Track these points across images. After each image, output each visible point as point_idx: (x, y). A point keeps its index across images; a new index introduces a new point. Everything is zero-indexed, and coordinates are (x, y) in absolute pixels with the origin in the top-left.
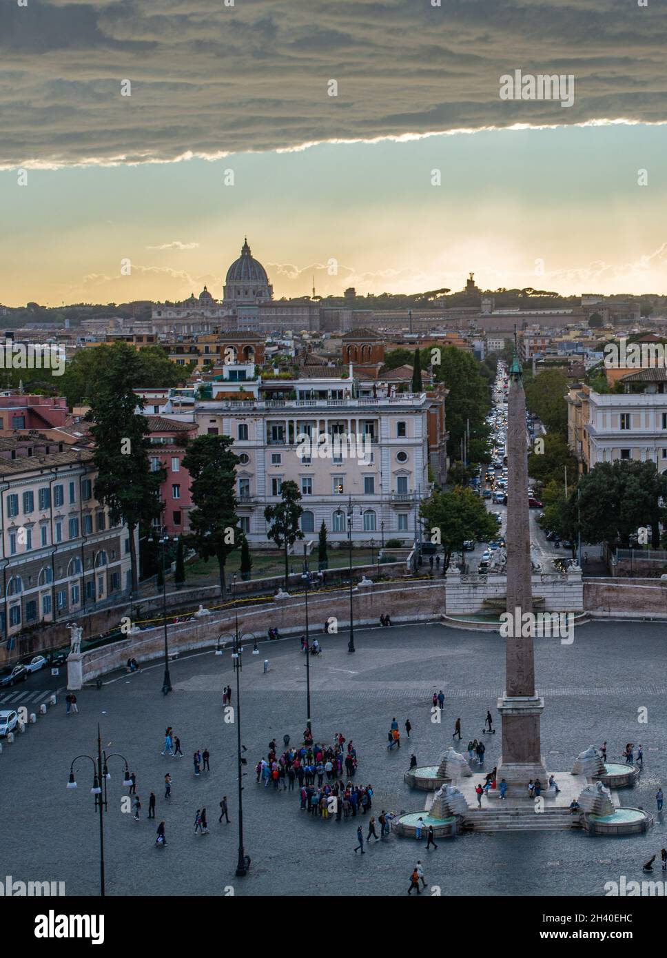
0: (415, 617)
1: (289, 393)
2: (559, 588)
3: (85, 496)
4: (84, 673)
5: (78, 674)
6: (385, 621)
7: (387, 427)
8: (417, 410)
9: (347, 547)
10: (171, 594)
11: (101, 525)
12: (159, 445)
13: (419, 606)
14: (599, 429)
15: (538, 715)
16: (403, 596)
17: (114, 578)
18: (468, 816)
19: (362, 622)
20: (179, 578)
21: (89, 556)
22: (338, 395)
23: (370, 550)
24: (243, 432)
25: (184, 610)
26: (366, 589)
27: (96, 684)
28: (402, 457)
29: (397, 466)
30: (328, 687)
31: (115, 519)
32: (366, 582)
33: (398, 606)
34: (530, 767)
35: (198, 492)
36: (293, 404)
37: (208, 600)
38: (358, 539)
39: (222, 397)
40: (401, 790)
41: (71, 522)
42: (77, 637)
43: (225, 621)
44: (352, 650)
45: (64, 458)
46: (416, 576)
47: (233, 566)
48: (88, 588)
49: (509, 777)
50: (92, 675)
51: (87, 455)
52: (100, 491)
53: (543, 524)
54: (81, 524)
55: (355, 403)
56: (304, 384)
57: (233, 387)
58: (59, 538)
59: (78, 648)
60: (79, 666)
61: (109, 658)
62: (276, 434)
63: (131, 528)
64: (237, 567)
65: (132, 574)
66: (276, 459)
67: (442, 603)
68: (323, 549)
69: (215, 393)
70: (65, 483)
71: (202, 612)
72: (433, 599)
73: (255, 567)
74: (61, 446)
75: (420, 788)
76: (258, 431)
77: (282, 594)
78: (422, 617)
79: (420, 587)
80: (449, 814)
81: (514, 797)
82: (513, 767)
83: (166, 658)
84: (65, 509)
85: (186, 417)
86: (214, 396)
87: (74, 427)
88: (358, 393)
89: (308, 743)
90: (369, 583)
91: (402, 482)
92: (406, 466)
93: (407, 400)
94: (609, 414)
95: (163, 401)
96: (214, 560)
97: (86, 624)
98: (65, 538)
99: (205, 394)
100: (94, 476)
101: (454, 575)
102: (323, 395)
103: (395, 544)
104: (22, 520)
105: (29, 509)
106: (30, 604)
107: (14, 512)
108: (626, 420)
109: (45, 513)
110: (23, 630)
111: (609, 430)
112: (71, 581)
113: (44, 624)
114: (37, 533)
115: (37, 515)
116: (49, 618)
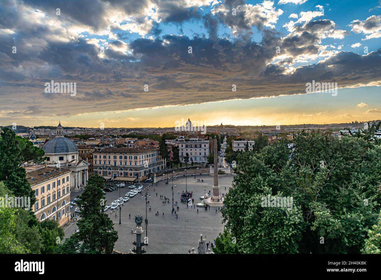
1: (189, 140)
2: (227, 170)
3: (158, 155)
5: (155, 181)
6: (201, 174)
7: (203, 145)
8: (207, 143)
9: (196, 163)
10: (170, 169)
11: (160, 159)
12: (170, 148)
13: (206, 172)
14: (235, 146)
16: (203, 170)
17: (162, 167)
18: (208, 204)
19: (197, 174)
20: (172, 167)
21: (159, 164)
22: (196, 141)
23: (200, 163)
24: (182, 146)
25: (172, 172)
27: (158, 182)
28: (205, 150)
29: (205, 151)
30: (191, 184)
31: (162, 159)
32: (198, 168)
33: (203, 172)
34: (217, 197)
35: (174, 155)
36: (189, 142)
37: (175, 171)
38: (198, 162)
39: (179, 141)
40: (199, 200)
42: (155, 175)
43: (177, 174)
44: (195, 178)
45: (155, 149)
46: (206, 167)
47: (179, 165)
48: (158, 168)
49: (214, 198)
50: (157, 181)
51: (159, 149)
52: (160, 154)
53: (226, 160)
54: (157, 159)
55: (198, 142)
56: (191, 139)
57: (181, 139)
59: (156, 177)
60: (156, 179)
61: (160, 178)
62: (187, 146)
63: (164, 160)
64: (180, 166)
65: (165, 166)
66: (187, 150)
67: (209, 172)
68: (192, 163)
69: (178, 140)
70: (155, 153)
71: (174, 172)
72: (208, 171)
73: (182, 166)
74: (155, 148)
75: (201, 199)
76: (184, 146)
77: (185, 170)
78: (206, 174)
79: (206, 169)
80: (205, 203)
81: (215, 201)
82: (215, 197)
83: (168, 179)
84: (155, 157)
85: (174, 144)
87: (158, 145)
88: (199, 140)
89: (186, 192)
91: (205, 154)
92: (206, 151)
93: (206, 141)
94: (236, 144)
95: (171, 141)
96: (176, 165)
97: (157, 173)
98: (155, 161)
99: (177, 140)
100: (159, 152)
101: (211, 167)
102: (194, 141)
103: (203, 163)
104: (149, 158)
105: (150, 156)
106: (150, 171)
107: (147, 157)
108: (238, 145)
109: (152, 157)
110: (149, 174)
111: (236, 146)
112: (156, 167)
113: (152, 173)
114: (151, 160)
115: (151, 158)
116: (152, 172)
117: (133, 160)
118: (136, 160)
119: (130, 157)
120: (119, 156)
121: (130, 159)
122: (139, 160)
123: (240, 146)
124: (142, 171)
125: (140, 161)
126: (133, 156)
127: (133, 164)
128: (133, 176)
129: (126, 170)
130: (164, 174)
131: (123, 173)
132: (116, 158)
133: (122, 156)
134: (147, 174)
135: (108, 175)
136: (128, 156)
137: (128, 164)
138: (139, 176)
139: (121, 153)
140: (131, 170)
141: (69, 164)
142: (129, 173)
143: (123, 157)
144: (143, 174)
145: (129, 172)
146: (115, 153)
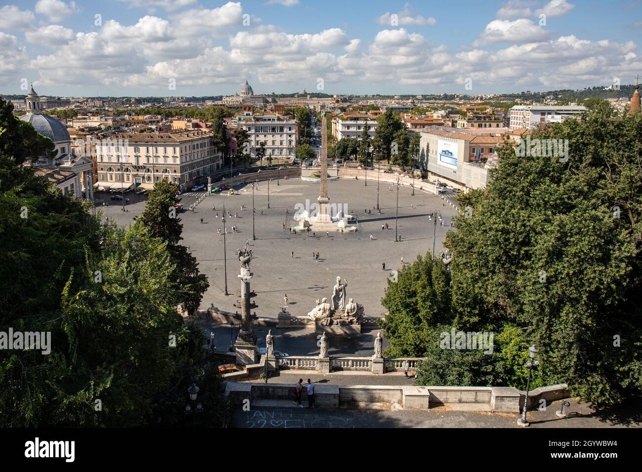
1: (262, 119)
2: (330, 170)
3: (211, 145)
5: (210, 190)
7: (286, 129)
8: (294, 124)
9: (276, 159)
10: (232, 170)
11: (215, 152)
12: (229, 132)
13: (295, 174)
14: (341, 129)
16: (291, 171)
17: (218, 165)
20: (234, 166)
21: (212, 160)
22: (273, 120)
23: (282, 160)
24: (249, 129)
25: (236, 174)
28: (290, 136)
29: (289, 138)
30: (273, 194)
31: (218, 151)
32: (281, 168)
35: (239, 144)
36: (262, 122)
37: (241, 171)
38: (279, 157)
41: (208, 151)
42: (210, 180)
43: (246, 177)
44: (278, 184)
46: (294, 166)
47: (248, 163)
48: (212, 168)
52: (215, 144)
54: (210, 152)
56: (265, 117)
57: (247, 118)
59: (210, 183)
60: (210, 188)
62: (258, 130)
63: (222, 153)
65: (222, 165)
66: (258, 136)
67: (301, 174)
68: (271, 159)
69: (243, 119)
70: (206, 141)
71: (240, 174)
72: (299, 172)
73: (253, 163)
74: (205, 132)
76: (253, 129)
84: (206, 148)
85: (235, 126)
88: (279, 120)
91: (290, 143)
92: (291, 138)
93: (292, 122)
95: (230, 121)
96: (242, 162)
97: (211, 177)
98: (206, 155)
99: (240, 119)
100: (213, 140)
102: (270, 120)
103: (288, 158)
104: (196, 150)
105: (198, 148)
106: (198, 172)
107: (194, 149)
109: (202, 149)
110: (197, 178)
112: (208, 166)
113: (201, 177)
114: (199, 154)
115: (200, 149)
116: (202, 175)
117: (169, 153)
118: (174, 155)
119: (163, 149)
121: (163, 152)
122: (180, 154)
124: (186, 173)
125: (182, 155)
126: (169, 148)
127: (170, 161)
129: (157, 171)
130: (224, 179)
131: (152, 176)
132: (138, 152)
134: (194, 178)
135: (125, 181)
137: (161, 161)
138: (181, 182)
139: (147, 142)
140: (167, 171)
141: (58, 162)
142: (163, 176)
144: (187, 179)
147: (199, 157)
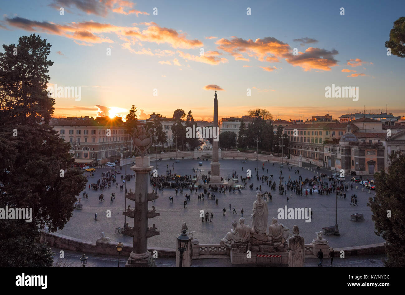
0: (188, 158)
3: (125, 133)
4: (123, 163)
6: (183, 158)
11: (128, 139)
13: (189, 156)
14: (222, 128)
15: (219, 166)
16: (186, 154)
19: (178, 158)
26: (179, 152)
27: (125, 166)
33: (185, 156)
41: (122, 137)
42: (122, 156)
50: (125, 164)
52: (128, 132)
54: (124, 138)
58: (119, 140)
59: (122, 158)
60: (122, 161)
67: (194, 156)
72: (192, 155)
78: (190, 158)
79: (189, 152)
84: (121, 135)
86: (150, 120)
90: (180, 151)
94: (224, 125)
98: (120, 140)
101: (196, 150)
106: (113, 151)
108: (227, 127)
111: (224, 128)
114: (115, 139)
117: (90, 135)
118: (94, 135)
119: (85, 131)
120: (69, 130)
121: (84, 134)
122: (99, 135)
123: (229, 128)
124: (103, 152)
125: (100, 137)
126: (90, 131)
127: (90, 140)
128: (88, 157)
129: (79, 149)
132: (64, 133)
133: (73, 130)
134: (109, 156)
136: (82, 130)
137: (82, 140)
138: (98, 157)
139: (72, 126)
140: (87, 149)
142: (83, 153)
143: (75, 132)
144: (103, 156)
145: (83, 151)
146: (63, 126)
147: (115, 140)
